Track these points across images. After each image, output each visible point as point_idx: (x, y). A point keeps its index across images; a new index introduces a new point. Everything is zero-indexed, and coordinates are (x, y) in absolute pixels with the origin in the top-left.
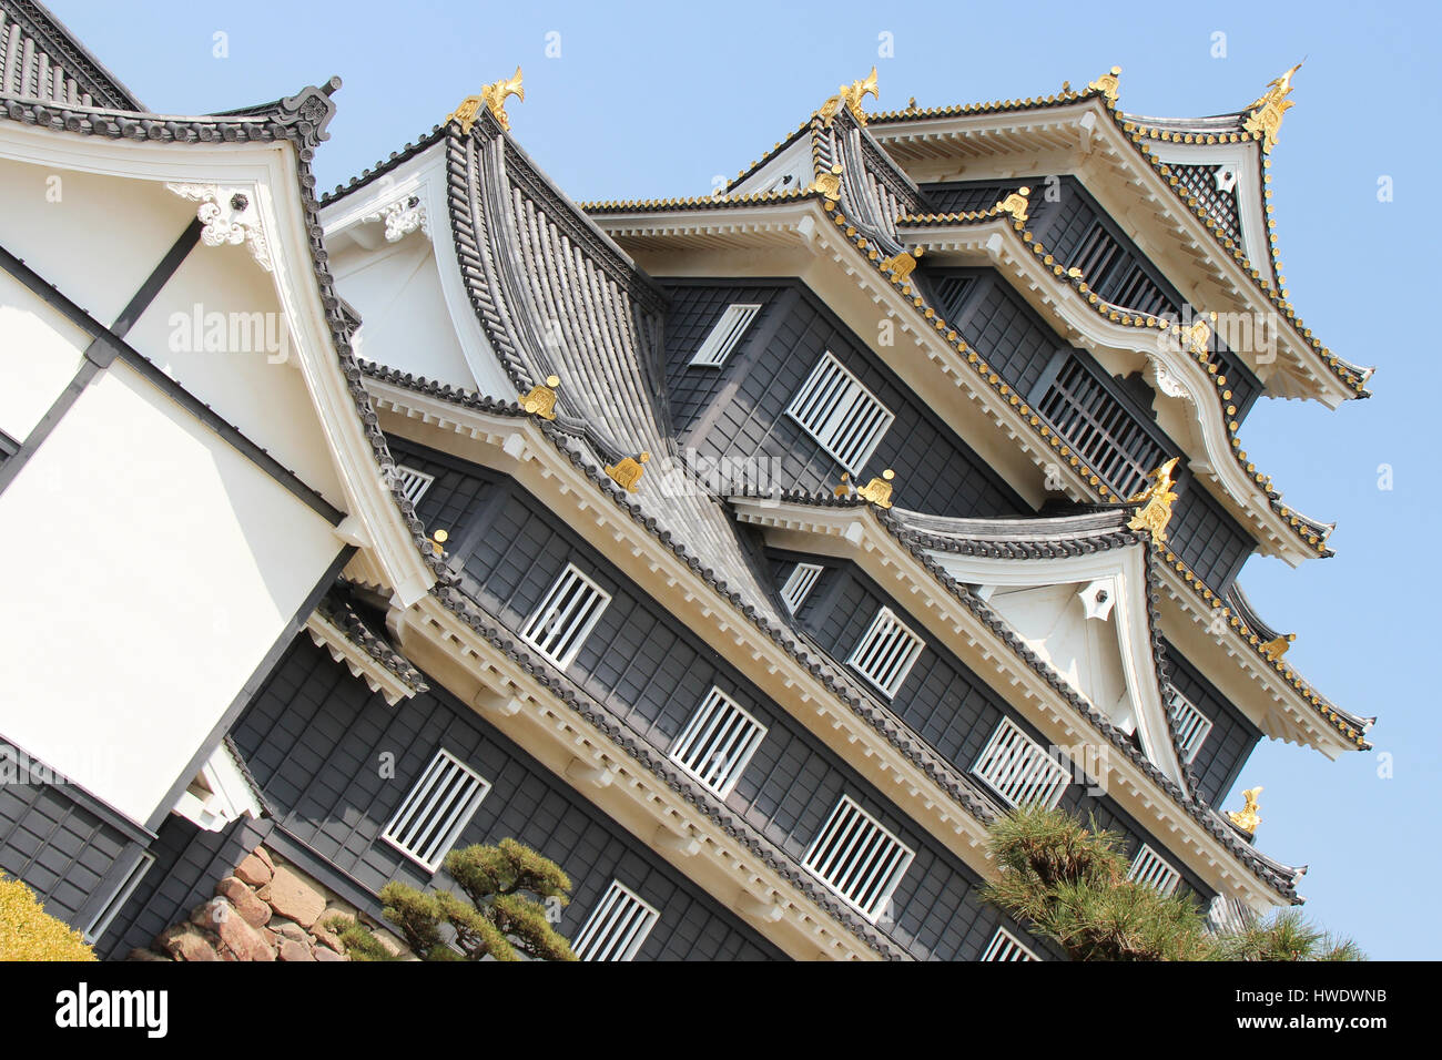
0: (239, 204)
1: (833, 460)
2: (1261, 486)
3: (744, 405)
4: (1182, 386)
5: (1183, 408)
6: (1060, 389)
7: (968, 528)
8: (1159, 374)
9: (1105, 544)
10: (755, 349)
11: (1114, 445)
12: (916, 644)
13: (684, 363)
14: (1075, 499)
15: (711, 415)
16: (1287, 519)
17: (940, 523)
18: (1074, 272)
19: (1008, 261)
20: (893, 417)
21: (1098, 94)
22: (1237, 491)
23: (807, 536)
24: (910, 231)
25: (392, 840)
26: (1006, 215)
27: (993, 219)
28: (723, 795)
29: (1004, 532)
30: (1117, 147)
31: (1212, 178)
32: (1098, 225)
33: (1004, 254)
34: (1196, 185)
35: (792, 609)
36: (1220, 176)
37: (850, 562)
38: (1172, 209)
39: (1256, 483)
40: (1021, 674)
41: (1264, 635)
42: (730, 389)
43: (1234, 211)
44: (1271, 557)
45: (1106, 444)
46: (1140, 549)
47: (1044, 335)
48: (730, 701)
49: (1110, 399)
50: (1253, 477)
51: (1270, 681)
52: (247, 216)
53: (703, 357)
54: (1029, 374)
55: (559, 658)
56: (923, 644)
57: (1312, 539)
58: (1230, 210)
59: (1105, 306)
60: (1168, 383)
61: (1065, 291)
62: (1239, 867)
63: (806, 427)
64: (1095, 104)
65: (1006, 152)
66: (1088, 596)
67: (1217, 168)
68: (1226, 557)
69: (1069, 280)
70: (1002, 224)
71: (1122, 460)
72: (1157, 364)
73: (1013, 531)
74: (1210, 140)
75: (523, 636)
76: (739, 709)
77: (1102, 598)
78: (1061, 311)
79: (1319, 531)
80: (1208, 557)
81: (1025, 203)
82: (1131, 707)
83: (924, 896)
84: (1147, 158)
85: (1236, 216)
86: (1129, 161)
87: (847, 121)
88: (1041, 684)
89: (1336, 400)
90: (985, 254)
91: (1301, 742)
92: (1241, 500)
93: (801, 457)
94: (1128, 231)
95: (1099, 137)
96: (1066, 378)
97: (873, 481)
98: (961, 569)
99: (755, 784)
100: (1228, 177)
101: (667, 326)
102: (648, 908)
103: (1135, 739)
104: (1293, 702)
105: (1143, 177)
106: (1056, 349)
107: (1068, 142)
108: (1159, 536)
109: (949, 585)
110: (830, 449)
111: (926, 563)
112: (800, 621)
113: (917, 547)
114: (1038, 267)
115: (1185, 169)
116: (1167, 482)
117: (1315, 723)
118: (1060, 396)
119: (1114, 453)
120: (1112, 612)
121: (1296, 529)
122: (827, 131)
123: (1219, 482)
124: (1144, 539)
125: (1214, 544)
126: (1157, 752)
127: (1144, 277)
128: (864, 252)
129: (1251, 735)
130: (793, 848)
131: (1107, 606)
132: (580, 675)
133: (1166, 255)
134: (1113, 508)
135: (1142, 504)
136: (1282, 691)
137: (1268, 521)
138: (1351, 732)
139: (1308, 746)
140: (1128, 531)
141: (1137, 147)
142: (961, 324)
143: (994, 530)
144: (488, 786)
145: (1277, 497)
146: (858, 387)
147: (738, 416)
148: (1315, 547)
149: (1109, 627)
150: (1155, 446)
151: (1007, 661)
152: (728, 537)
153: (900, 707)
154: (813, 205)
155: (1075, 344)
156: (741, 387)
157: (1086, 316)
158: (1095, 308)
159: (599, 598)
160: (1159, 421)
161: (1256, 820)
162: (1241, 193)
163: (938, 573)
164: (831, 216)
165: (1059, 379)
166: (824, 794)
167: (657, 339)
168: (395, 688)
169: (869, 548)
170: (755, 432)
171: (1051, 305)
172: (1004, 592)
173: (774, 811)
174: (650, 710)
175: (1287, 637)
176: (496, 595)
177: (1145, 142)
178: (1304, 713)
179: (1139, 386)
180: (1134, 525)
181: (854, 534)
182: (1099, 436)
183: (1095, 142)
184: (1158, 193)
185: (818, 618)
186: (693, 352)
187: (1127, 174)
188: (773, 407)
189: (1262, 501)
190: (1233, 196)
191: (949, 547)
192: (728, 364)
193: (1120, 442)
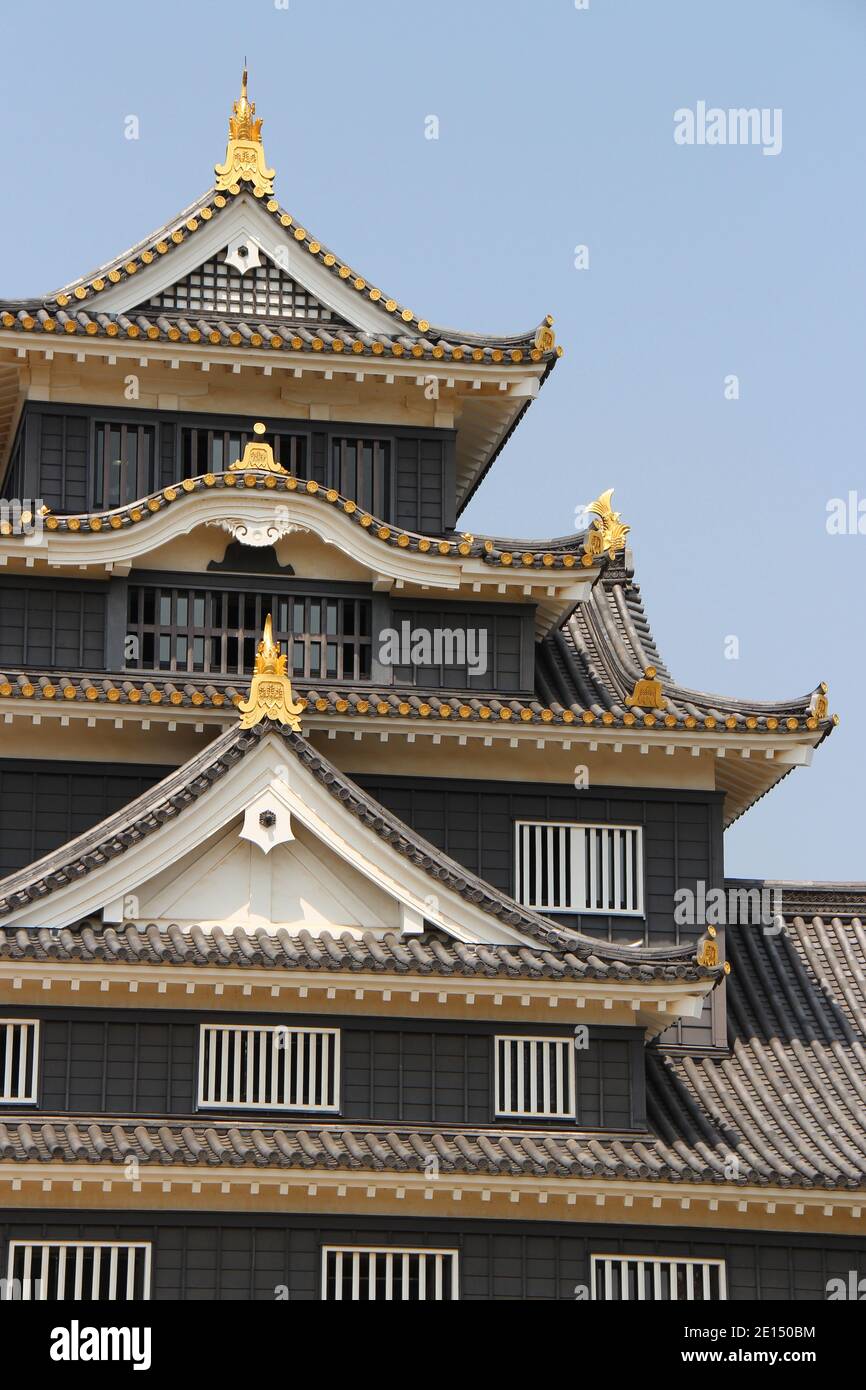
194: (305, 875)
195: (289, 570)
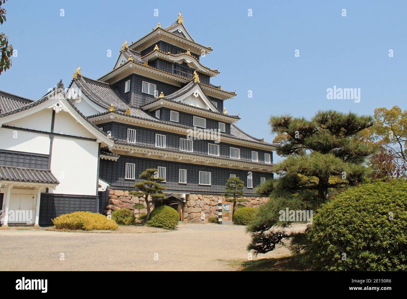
0: (58, 105)
1: (151, 95)
2: (207, 68)
3: (136, 94)
4: (190, 61)
5: (192, 63)
6: (175, 69)
7: (175, 94)
8: (187, 61)
9: (193, 86)
10: (133, 86)
11: (186, 73)
12: (177, 113)
13: (124, 93)
14: (185, 83)
15: (132, 98)
16: (212, 71)
17: (171, 95)
18: (169, 53)
19: (159, 56)
20: (156, 85)
21: (158, 28)
22: (204, 71)
23: (155, 107)
24: (143, 59)
25: (127, 178)
26: (156, 50)
27: (154, 51)
28: (165, 147)
29: (179, 92)
30: (165, 33)
31: (178, 32)
32: (167, 45)
33: (158, 55)
34: (177, 34)
35: (159, 118)
36: (179, 31)
37: (163, 107)
38: (176, 38)
39: (206, 68)
40: (193, 109)
41: (217, 87)
42: (133, 93)
43: (183, 34)
44: (212, 77)
45: (185, 74)
46: (198, 85)
47: (169, 63)
48: (159, 135)
49: (182, 67)
50: (205, 68)
51: (221, 93)
52: (60, 106)
53: (126, 91)
54: (170, 70)
55: (134, 142)
56: (178, 113)
57: (216, 72)
58: (183, 35)
59: (175, 55)
60: (188, 61)
61: (169, 56)
62: (231, 118)
63: (145, 93)
64: (159, 29)
65: (149, 42)
66: (195, 94)
67: (178, 30)
68: (207, 80)
69: (169, 54)
70: (156, 51)
71: (188, 75)
72: (186, 59)
73: (180, 91)
74: (175, 27)
75: (127, 142)
76: (160, 135)
77: (196, 94)
78: (170, 59)
79: (217, 70)
80: (205, 81)
81: (157, 47)
82: (207, 106)
83: (197, 145)
84: (169, 33)
85: (184, 35)
86: (167, 35)
87: (126, 49)
88: (196, 109)
89: (209, 52)
90: (156, 57)
91: (228, 99)
92: (205, 71)
93: (147, 97)
94: (172, 44)
95: (162, 33)
96: (175, 67)
97: (160, 95)
98: (177, 100)
99: (168, 144)
100: (180, 30)
101: (118, 90)
102: (164, 167)
103: (210, 110)
104: (225, 94)
105: (170, 36)
106: (172, 64)
107: (158, 36)
108: (199, 82)
109: (178, 103)
110: (150, 94)
111: (173, 102)
112: (161, 119)
113: (170, 100)
114: (164, 55)
115: (174, 32)
116: (196, 74)
117: (229, 95)
118: (176, 70)
119: (186, 74)
120: (199, 95)
121: (214, 72)
122: (124, 52)
123: (201, 71)
124: (197, 83)
125: (205, 79)
126: (214, 110)
127: (177, 49)
128: (141, 65)
129: (222, 101)
130: (177, 149)
131: (198, 94)
132: (138, 143)
133: (178, 44)
134: (191, 81)
135: (195, 78)
136: (223, 94)
137: (210, 72)
138: (234, 94)
139: (229, 99)
140: (195, 83)
141: (167, 32)
142: (158, 67)
143: (178, 93)
144: (135, 164)
145: (209, 69)
146: (149, 84)
147: (136, 96)
148: (217, 73)
149: (199, 97)
150: (191, 70)
151: (190, 109)
152: (144, 113)
153: (180, 122)
154: (130, 62)
155: (174, 62)
156: (134, 92)
157: (173, 58)
158: (174, 56)
159: (134, 131)
160: (190, 67)
161: (227, 112)
162: (183, 32)
163: (175, 102)
164: (133, 62)
165: (174, 68)
166: (177, 139)
167: (118, 92)
168: (115, 159)
169: (165, 104)
170: (139, 97)
171: (168, 59)
172: (184, 100)
173: (172, 146)
174: (149, 142)
175: (220, 86)
176: (121, 138)
177: (168, 31)
178: (227, 95)
179: (185, 64)
180: (195, 82)
181: (162, 103)
182: (183, 73)
183: (161, 34)
184: (173, 37)
185: (163, 117)
186: (124, 91)
187: (168, 36)
188: (140, 92)
189: (208, 70)
190: (182, 33)
191: (174, 98)
192: (130, 90)
193: (186, 72)
194: (198, 101)
195: (188, 66)
